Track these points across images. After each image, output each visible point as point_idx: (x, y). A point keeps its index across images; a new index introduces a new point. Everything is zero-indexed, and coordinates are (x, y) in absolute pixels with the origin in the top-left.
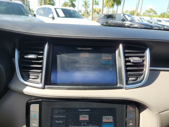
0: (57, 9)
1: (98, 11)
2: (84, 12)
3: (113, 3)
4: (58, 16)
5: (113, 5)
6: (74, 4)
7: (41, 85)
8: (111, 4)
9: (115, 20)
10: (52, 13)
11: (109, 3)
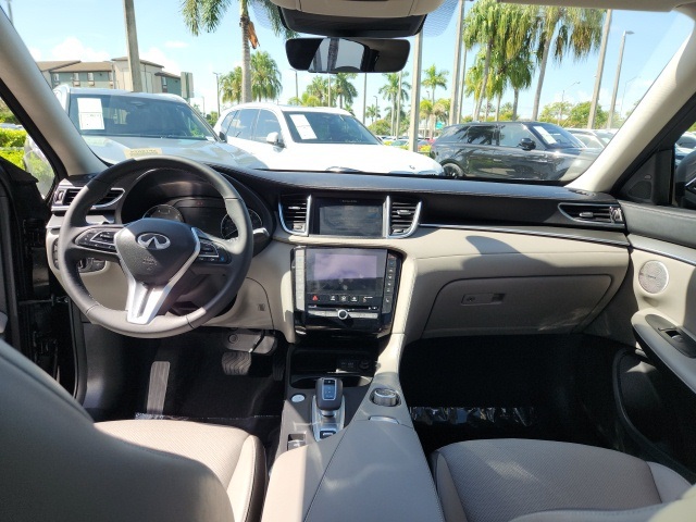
0: (292, 117)
1: (442, 109)
2: (388, 112)
3: (497, 78)
4: (296, 137)
5: (498, 88)
6: (350, 85)
7: (306, 233)
8: (490, 84)
9: (498, 144)
10: (277, 128)
11: (483, 81)
